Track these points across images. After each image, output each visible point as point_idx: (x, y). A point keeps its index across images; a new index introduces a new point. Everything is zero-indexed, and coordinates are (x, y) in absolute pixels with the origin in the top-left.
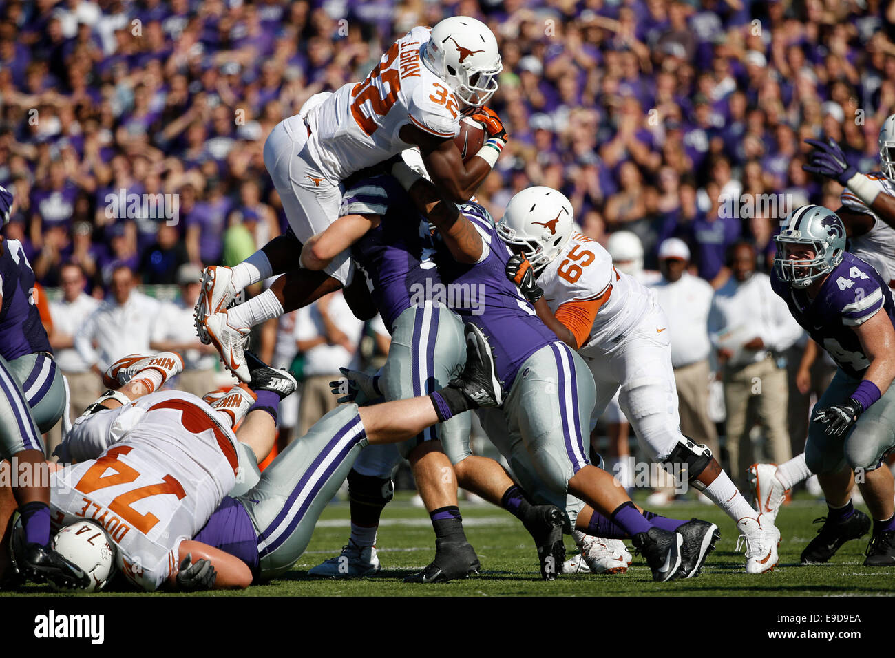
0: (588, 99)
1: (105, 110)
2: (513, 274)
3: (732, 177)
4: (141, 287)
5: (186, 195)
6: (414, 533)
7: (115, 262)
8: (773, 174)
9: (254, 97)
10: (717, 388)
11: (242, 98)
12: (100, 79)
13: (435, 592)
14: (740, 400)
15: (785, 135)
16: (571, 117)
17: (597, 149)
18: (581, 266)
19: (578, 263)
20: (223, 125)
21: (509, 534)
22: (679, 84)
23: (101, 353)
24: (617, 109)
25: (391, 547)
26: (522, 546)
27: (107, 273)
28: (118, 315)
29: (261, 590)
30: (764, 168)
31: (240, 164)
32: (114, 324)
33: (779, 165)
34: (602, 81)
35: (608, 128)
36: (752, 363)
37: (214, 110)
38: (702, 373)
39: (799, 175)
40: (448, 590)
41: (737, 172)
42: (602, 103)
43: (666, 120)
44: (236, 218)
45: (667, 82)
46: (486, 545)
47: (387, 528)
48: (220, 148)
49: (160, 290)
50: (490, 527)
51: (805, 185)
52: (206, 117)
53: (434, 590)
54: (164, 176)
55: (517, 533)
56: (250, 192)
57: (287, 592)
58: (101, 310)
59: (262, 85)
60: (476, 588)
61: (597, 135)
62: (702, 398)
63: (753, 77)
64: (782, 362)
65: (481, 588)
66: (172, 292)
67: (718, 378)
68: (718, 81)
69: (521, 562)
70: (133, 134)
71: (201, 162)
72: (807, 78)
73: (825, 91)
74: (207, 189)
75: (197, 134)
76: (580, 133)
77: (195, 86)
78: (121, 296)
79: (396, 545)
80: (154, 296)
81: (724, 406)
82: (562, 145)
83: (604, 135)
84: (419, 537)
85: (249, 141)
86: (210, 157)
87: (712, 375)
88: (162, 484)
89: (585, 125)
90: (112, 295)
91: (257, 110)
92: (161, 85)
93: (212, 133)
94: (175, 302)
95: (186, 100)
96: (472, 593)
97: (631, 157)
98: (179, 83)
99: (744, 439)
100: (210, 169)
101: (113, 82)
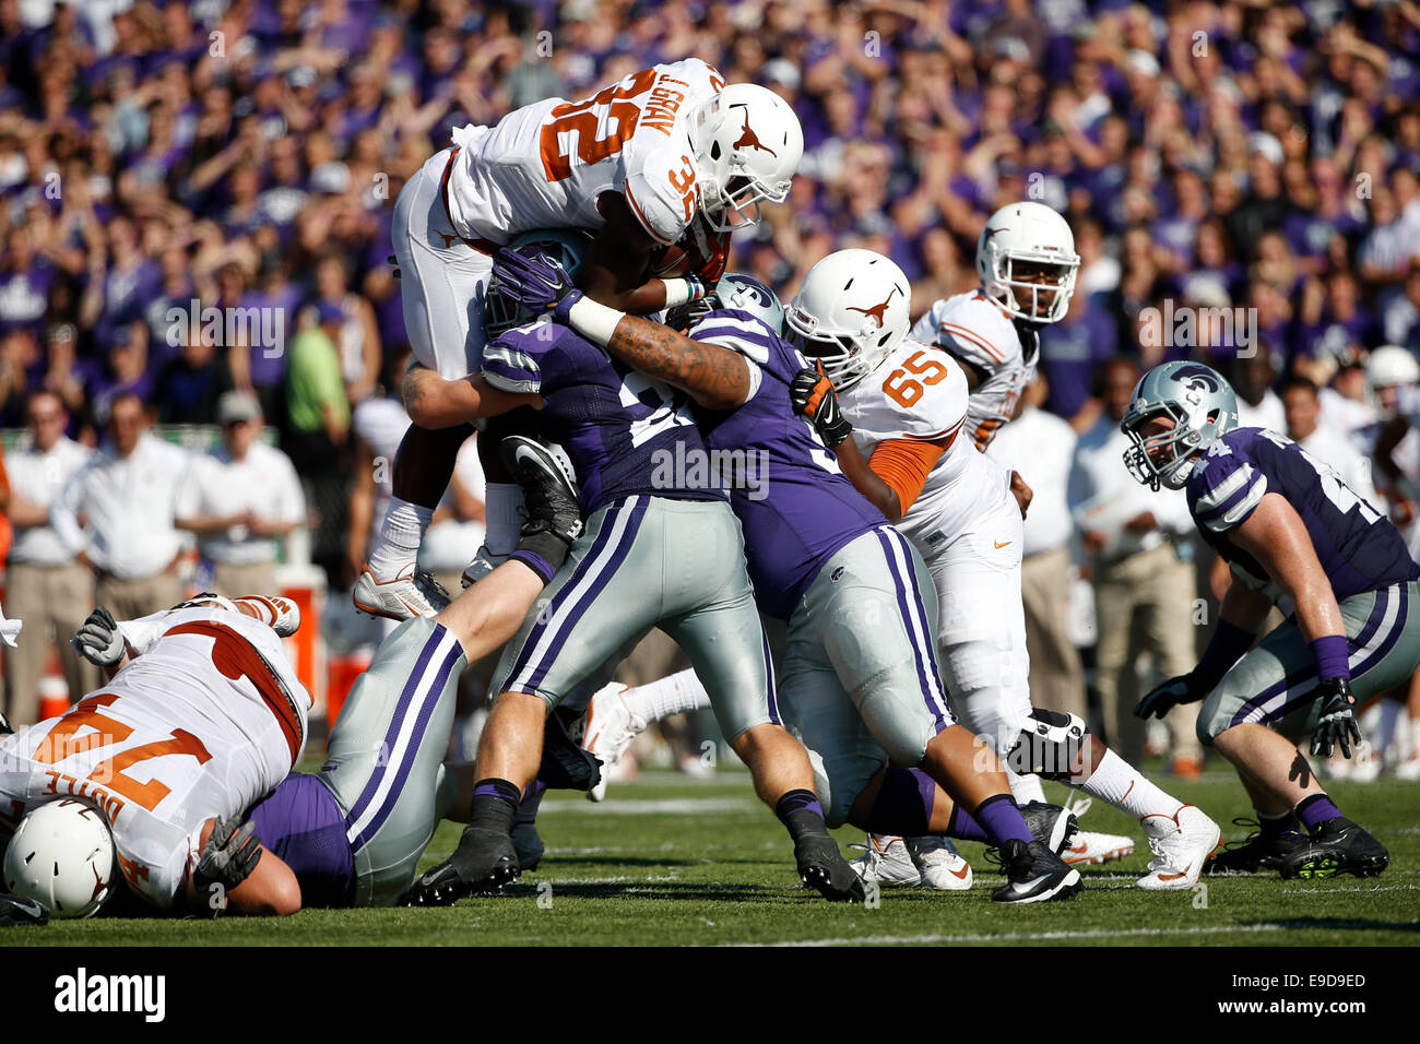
0: (873, 127)
1: (97, 144)
2: (801, 402)
3: (1105, 253)
4: (157, 428)
5: (229, 281)
6: (597, 824)
7: (117, 388)
8: (1171, 247)
9: (337, 123)
10: (1082, 594)
11: (318, 125)
12: (90, 93)
13: (630, 919)
14: (1120, 610)
15: (1189, 187)
16: (846, 156)
17: (888, 208)
18: (923, 384)
19: (919, 378)
20: (288, 168)
21: (748, 826)
22: (1019, 104)
23: (93, 535)
24: (922, 144)
25: (560, 846)
26: (769, 845)
27: (102, 406)
28: (120, 472)
29: (353, 916)
30: (1156, 239)
31: (316, 230)
32: (112, 487)
33: (1180, 233)
34: (897, 98)
35: (906, 174)
36: (1138, 551)
37: (272, 143)
38: (1058, 567)
39: (1212, 249)
40: (650, 917)
41: (1112, 244)
42: (895, 134)
43: (999, 160)
44: (309, 317)
45: (1001, 100)
46: (714, 843)
47: (552, 817)
48: (283, 205)
49: (189, 434)
50: (718, 814)
51: (1222, 267)
52: (259, 155)
53: (628, 916)
54: (193, 249)
55: (763, 825)
56: (332, 276)
57: (394, 919)
58: (91, 466)
59: (351, 106)
60: (697, 913)
61: (888, 185)
62: (1057, 608)
63: (1137, 92)
64: (1186, 550)
65: (705, 913)
66: (207, 436)
67: (1084, 576)
68: (1080, 98)
69: (769, 870)
70: (143, 183)
71: (252, 228)
72: (1226, 94)
73: (1253, 115)
74: (263, 273)
75: (245, 182)
76: (860, 182)
77: (245, 104)
78: (125, 442)
79: (568, 844)
80: (177, 442)
81: (1093, 620)
82: (832, 201)
83: (900, 184)
84: (602, 831)
85: (329, 194)
86: (266, 220)
87: (1073, 570)
88: (171, 741)
89: (867, 169)
90: (110, 440)
91: (342, 143)
92: (187, 102)
93: (270, 181)
94: (213, 452)
95: (227, 128)
96: (690, 920)
97: (942, 222)
98: (217, 100)
99: (1126, 674)
100: (267, 239)
101: (108, 98)
